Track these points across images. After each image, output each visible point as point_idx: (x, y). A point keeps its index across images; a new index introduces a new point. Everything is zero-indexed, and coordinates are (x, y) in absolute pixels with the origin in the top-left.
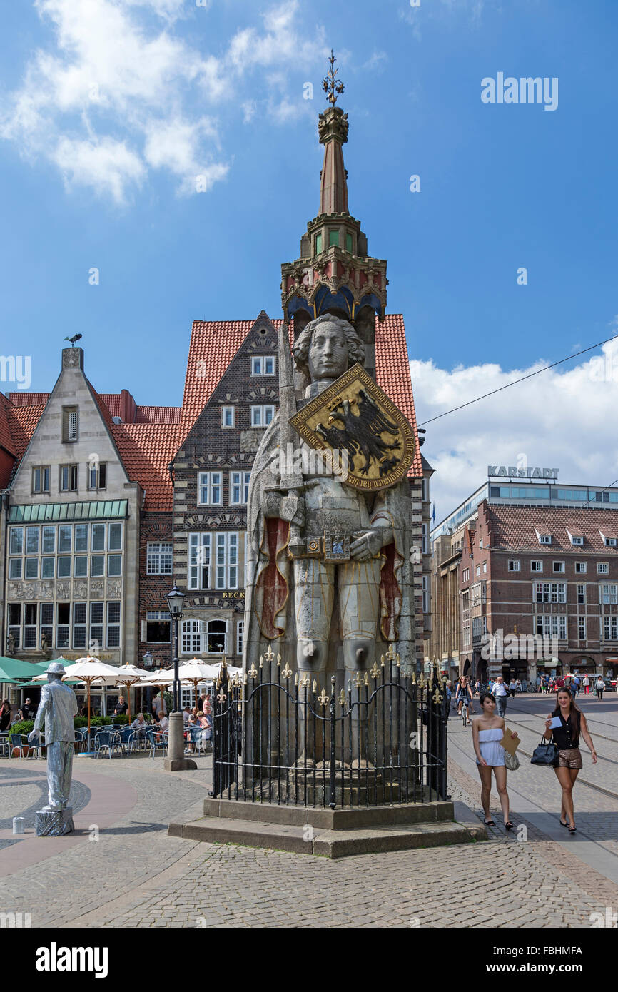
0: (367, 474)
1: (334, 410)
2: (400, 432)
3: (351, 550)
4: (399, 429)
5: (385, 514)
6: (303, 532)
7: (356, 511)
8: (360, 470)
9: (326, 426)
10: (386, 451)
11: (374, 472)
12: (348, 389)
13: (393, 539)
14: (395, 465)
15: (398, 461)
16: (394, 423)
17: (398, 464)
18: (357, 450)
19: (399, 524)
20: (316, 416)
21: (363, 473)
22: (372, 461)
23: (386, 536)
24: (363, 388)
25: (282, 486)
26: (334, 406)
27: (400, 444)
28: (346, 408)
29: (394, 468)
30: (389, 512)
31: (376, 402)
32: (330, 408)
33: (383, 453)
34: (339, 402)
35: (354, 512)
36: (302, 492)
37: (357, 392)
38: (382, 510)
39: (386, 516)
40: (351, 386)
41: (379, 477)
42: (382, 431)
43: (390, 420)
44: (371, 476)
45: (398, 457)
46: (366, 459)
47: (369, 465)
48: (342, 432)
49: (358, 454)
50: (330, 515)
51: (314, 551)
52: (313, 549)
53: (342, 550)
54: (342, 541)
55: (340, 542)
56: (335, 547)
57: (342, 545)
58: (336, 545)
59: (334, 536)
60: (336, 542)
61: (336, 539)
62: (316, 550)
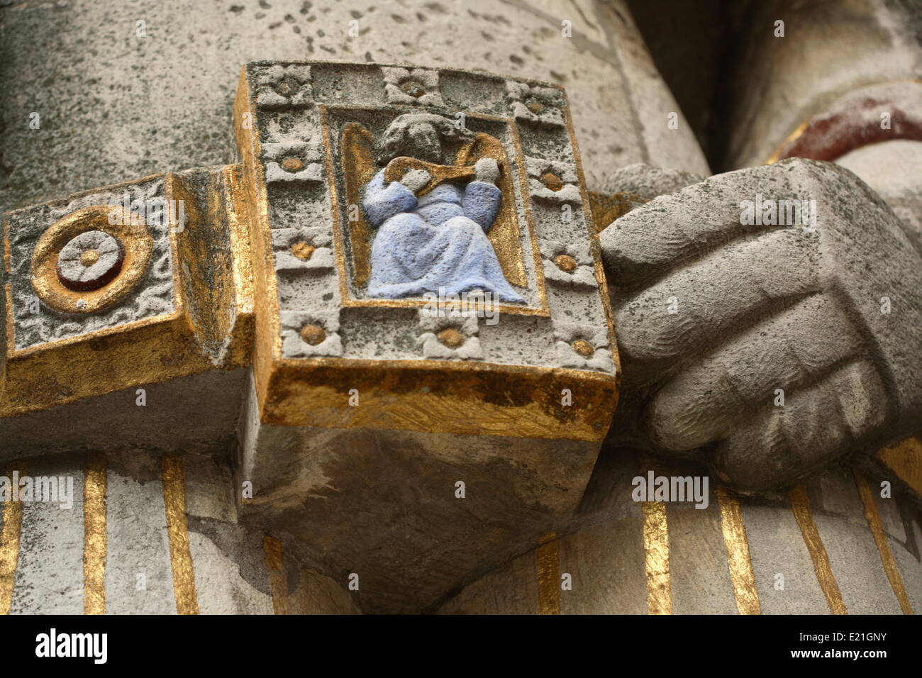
3: (624, 278)
51: (104, 311)
52: (90, 301)
53: (495, 265)
54: (486, 163)
55: (461, 184)
56: (399, 224)
57: (485, 208)
58: (412, 208)
59: (378, 118)
60: (417, 176)
61: (407, 145)
62: (126, 299)
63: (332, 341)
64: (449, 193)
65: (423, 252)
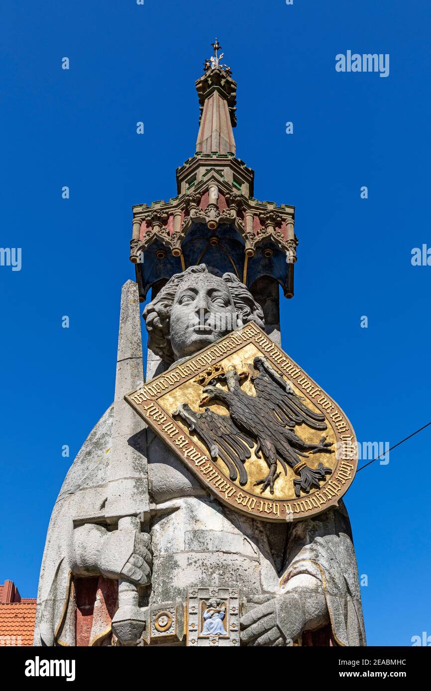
0: (272, 492)
1: (210, 383)
2: (329, 426)
3: (243, 627)
4: (326, 421)
5: (308, 566)
6: (144, 595)
7: (252, 559)
8: (258, 484)
9: (195, 407)
10: (306, 454)
11: (284, 486)
12: (234, 355)
13: (326, 615)
14: (324, 479)
15: (329, 472)
16: (317, 411)
17: (328, 477)
18: (253, 451)
19: (337, 587)
20: (178, 392)
21: (264, 490)
22: (280, 469)
23: (312, 606)
24: (260, 355)
25: (109, 512)
26: (211, 377)
27: (331, 445)
28: (232, 382)
29: (322, 483)
30: (315, 561)
31: (285, 378)
32: (201, 382)
33: (300, 458)
34: (220, 372)
35: (248, 560)
36: (148, 523)
37: (251, 362)
38: (303, 559)
39: (310, 570)
40: (241, 353)
41: (294, 497)
42: (299, 424)
43: (311, 407)
44: (278, 494)
45: (327, 465)
46: (269, 466)
47: (275, 476)
48: (224, 418)
49: (253, 457)
50: (200, 563)
51: (165, 631)
52: (163, 629)
53: (223, 628)
54: (223, 608)
55: (219, 612)
56: (208, 621)
57: (222, 617)
58: (210, 618)
59: (207, 599)
60: (212, 612)
61: (211, 606)
62: (168, 630)
63: (196, 643)
64: (217, 614)
65: (211, 626)
